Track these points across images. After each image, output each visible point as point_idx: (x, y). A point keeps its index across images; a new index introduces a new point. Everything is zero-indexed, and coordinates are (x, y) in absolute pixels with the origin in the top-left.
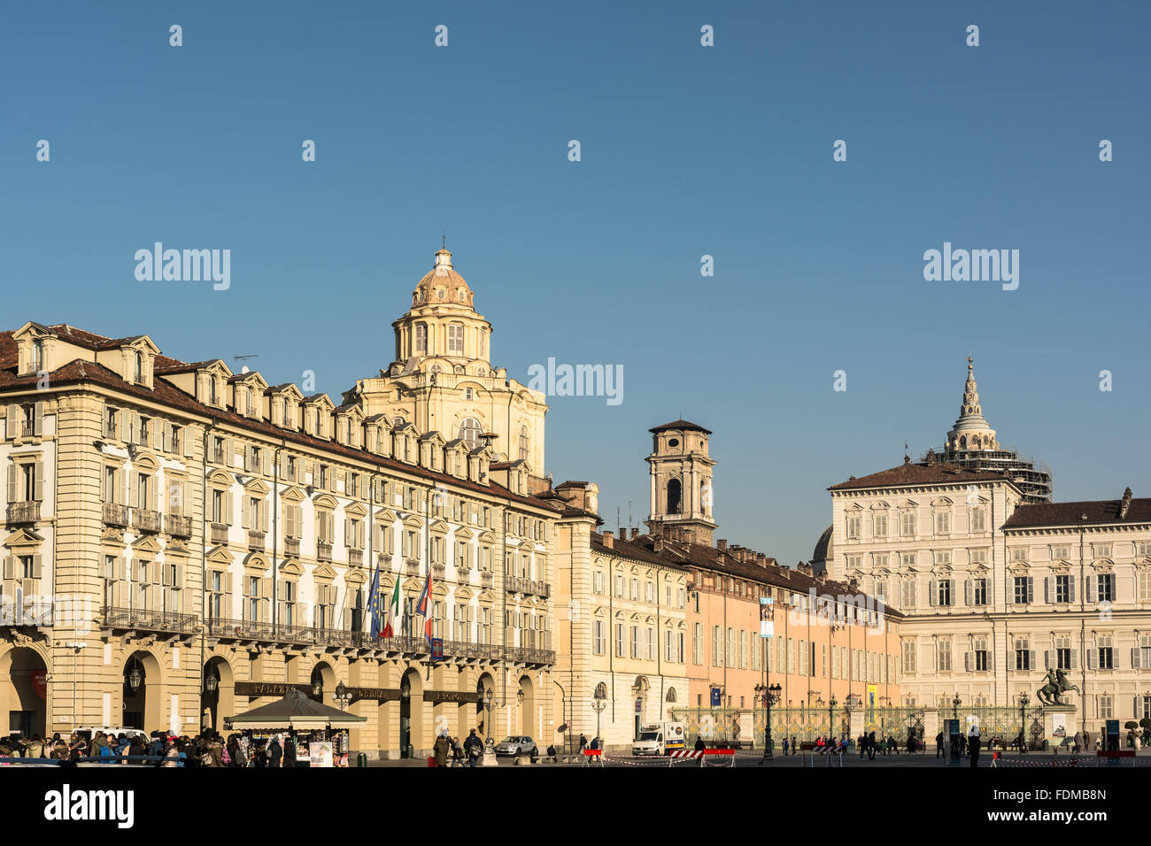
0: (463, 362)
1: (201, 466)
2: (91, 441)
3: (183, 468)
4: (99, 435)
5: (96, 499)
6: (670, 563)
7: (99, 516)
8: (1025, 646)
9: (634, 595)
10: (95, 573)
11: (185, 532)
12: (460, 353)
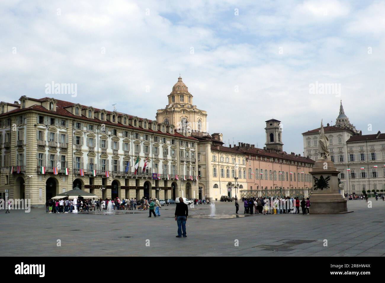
0: (183, 105)
1: (72, 130)
2: (34, 124)
3: (66, 131)
4: (36, 123)
5: (35, 139)
6: (240, 153)
7: (37, 143)
8: (354, 172)
9: (227, 161)
10: (35, 158)
11: (66, 147)
12: (183, 102)
